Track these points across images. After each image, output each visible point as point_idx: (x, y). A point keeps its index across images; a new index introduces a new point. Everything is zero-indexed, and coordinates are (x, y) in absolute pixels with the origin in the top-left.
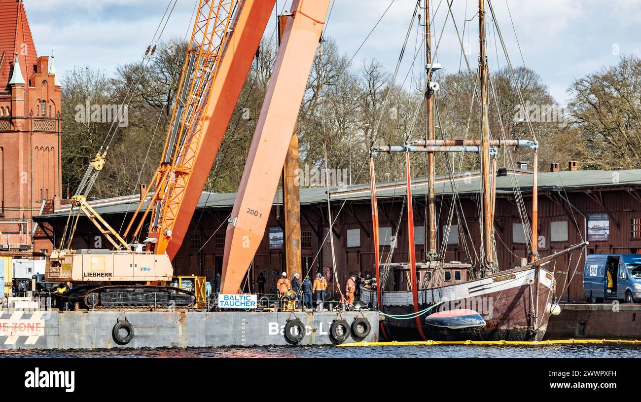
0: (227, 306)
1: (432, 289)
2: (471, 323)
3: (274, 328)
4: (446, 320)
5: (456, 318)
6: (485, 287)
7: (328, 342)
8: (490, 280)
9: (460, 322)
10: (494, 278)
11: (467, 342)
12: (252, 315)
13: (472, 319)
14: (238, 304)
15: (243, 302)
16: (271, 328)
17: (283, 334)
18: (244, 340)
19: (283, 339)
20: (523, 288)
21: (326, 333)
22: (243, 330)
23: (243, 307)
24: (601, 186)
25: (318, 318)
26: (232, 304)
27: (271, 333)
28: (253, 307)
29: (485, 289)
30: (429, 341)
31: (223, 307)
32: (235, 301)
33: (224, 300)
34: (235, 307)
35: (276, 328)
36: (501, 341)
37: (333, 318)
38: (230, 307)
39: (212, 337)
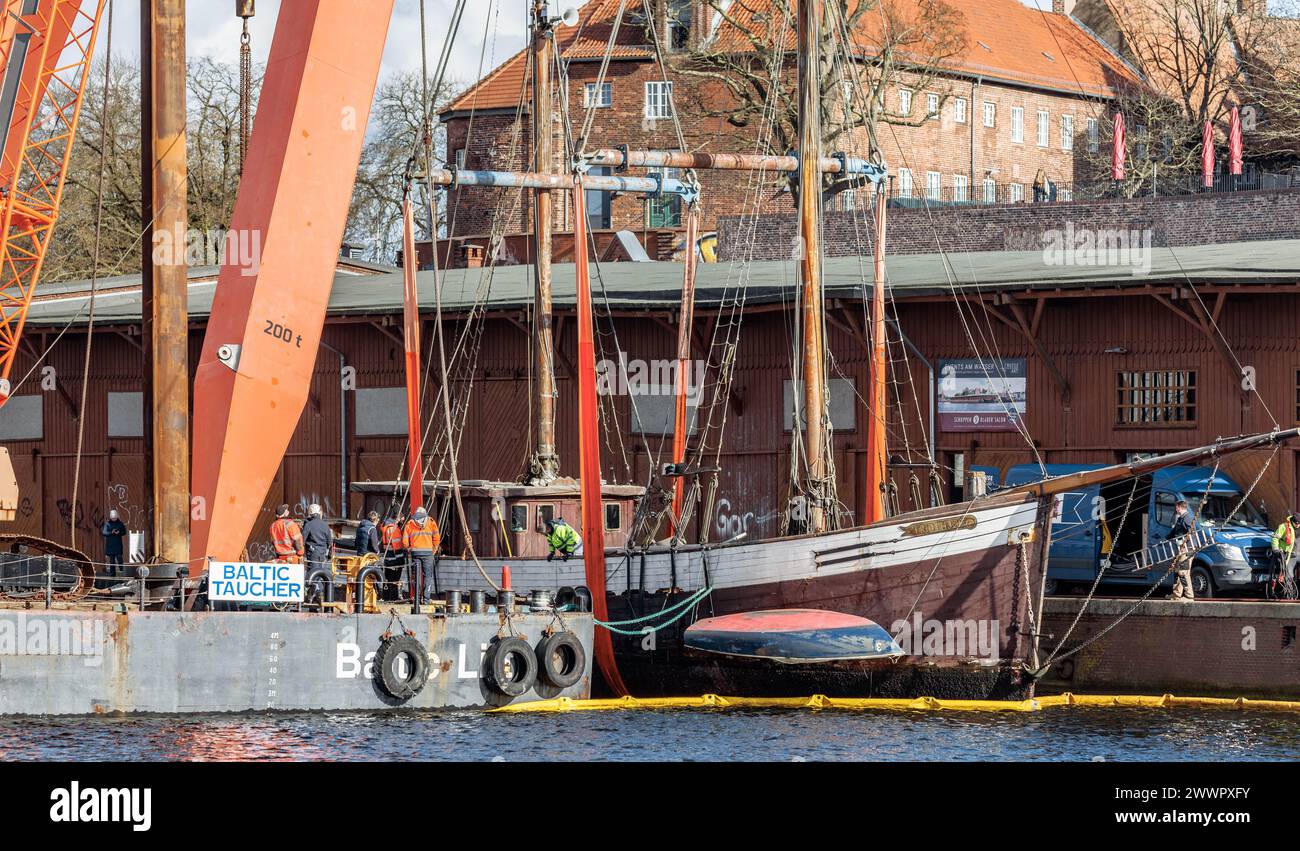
0: (229, 597)
1: (672, 552)
2: (858, 649)
3: (348, 660)
4: (772, 640)
5: (807, 635)
6: (871, 549)
7: (476, 697)
8: (894, 531)
9: (822, 647)
10: (905, 525)
11: (815, 701)
12: (294, 624)
13: (863, 639)
14: (258, 589)
15: (269, 585)
16: (341, 660)
17: (369, 675)
18: (272, 693)
19: (370, 690)
20: (994, 555)
21: (474, 675)
22: (273, 665)
23: (270, 598)
24: (1116, 282)
25: (456, 632)
26: (243, 590)
27: (341, 674)
28: (294, 598)
29: (873, 555)
30: (706, 696)
31: (221, 597)
32: (251, 582)
33: (221, 579)
34: (249, 598)
35: (354, 660)
36: (922, 699)
37: (492, 632)
38: (237, 598)
39: (197, 683)
